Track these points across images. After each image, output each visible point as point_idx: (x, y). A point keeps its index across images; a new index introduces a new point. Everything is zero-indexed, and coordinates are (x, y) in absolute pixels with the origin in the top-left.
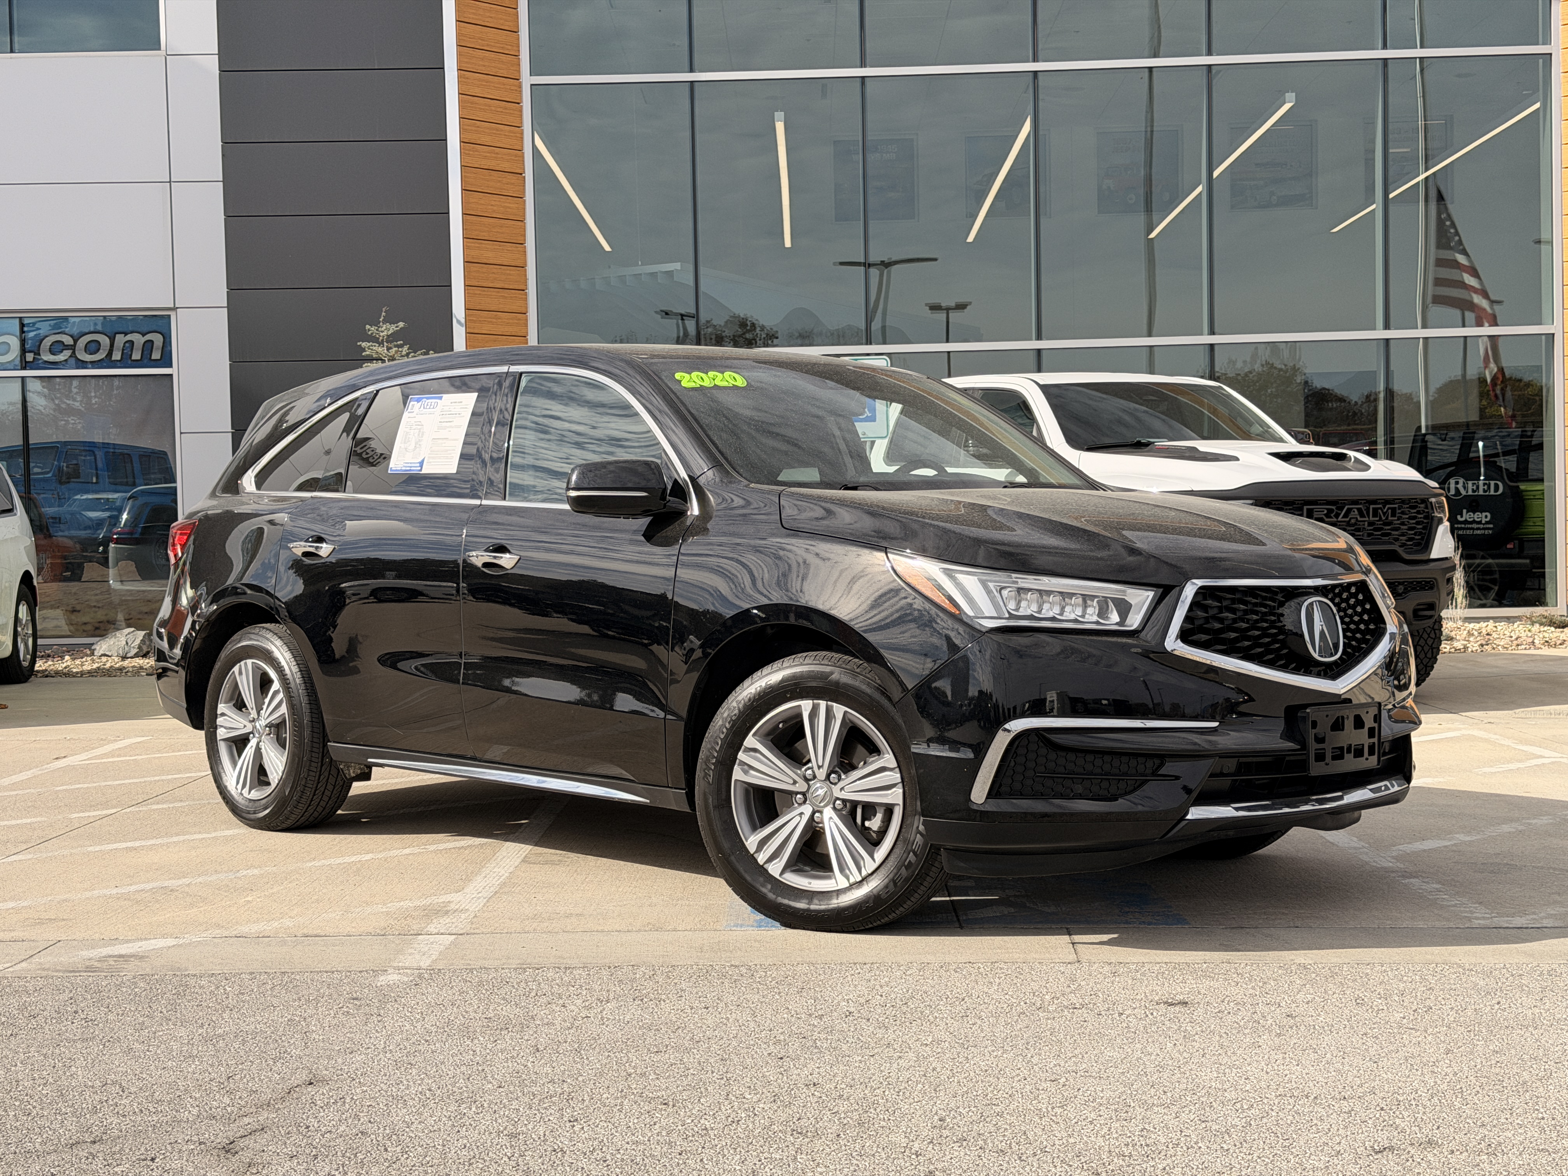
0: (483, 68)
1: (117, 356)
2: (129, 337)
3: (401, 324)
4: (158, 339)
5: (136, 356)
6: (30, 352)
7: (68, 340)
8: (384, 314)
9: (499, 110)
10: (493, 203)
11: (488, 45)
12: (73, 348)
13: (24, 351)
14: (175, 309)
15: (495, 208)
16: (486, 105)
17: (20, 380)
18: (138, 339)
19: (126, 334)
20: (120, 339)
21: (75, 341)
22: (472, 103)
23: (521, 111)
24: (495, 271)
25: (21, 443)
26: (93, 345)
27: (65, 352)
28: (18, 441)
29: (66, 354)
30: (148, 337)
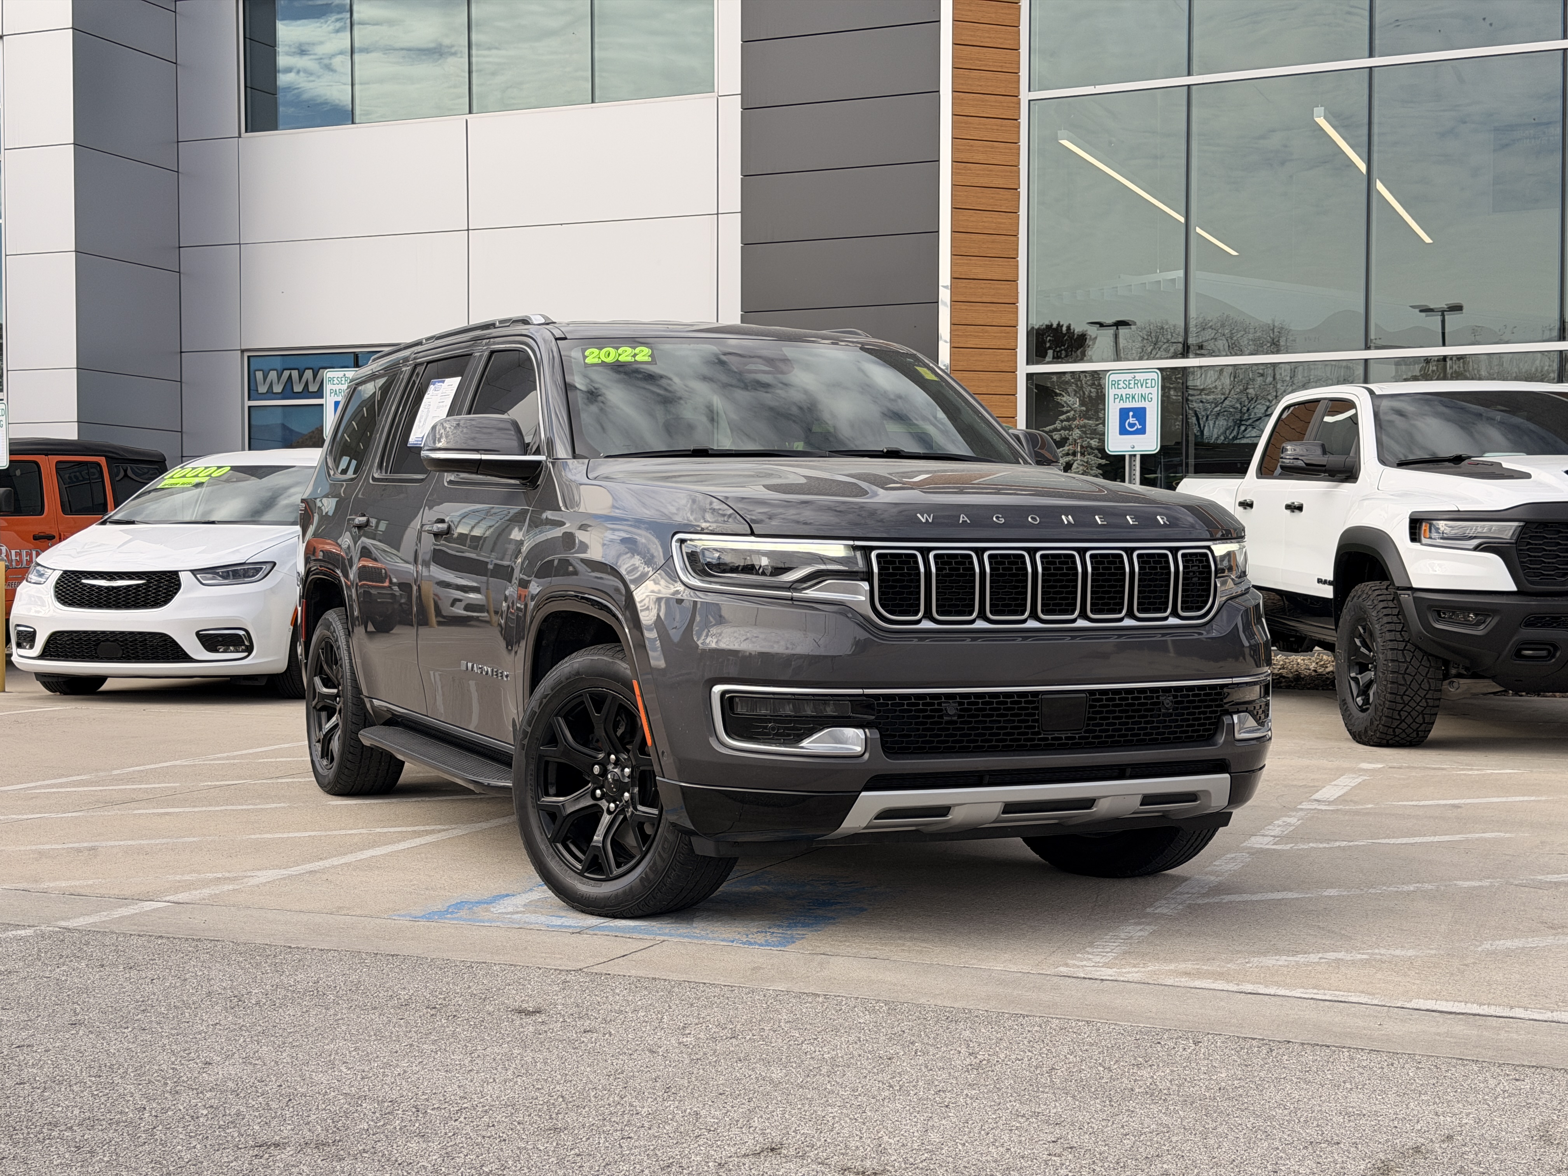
0: (979, 88)
9: (995, 127)
10: (985, 219)
11: (986, 65)
15: (986, 224)
16: (980, 124)
22: (966, 123)
23: (1019, 127)
24: (983, 286)
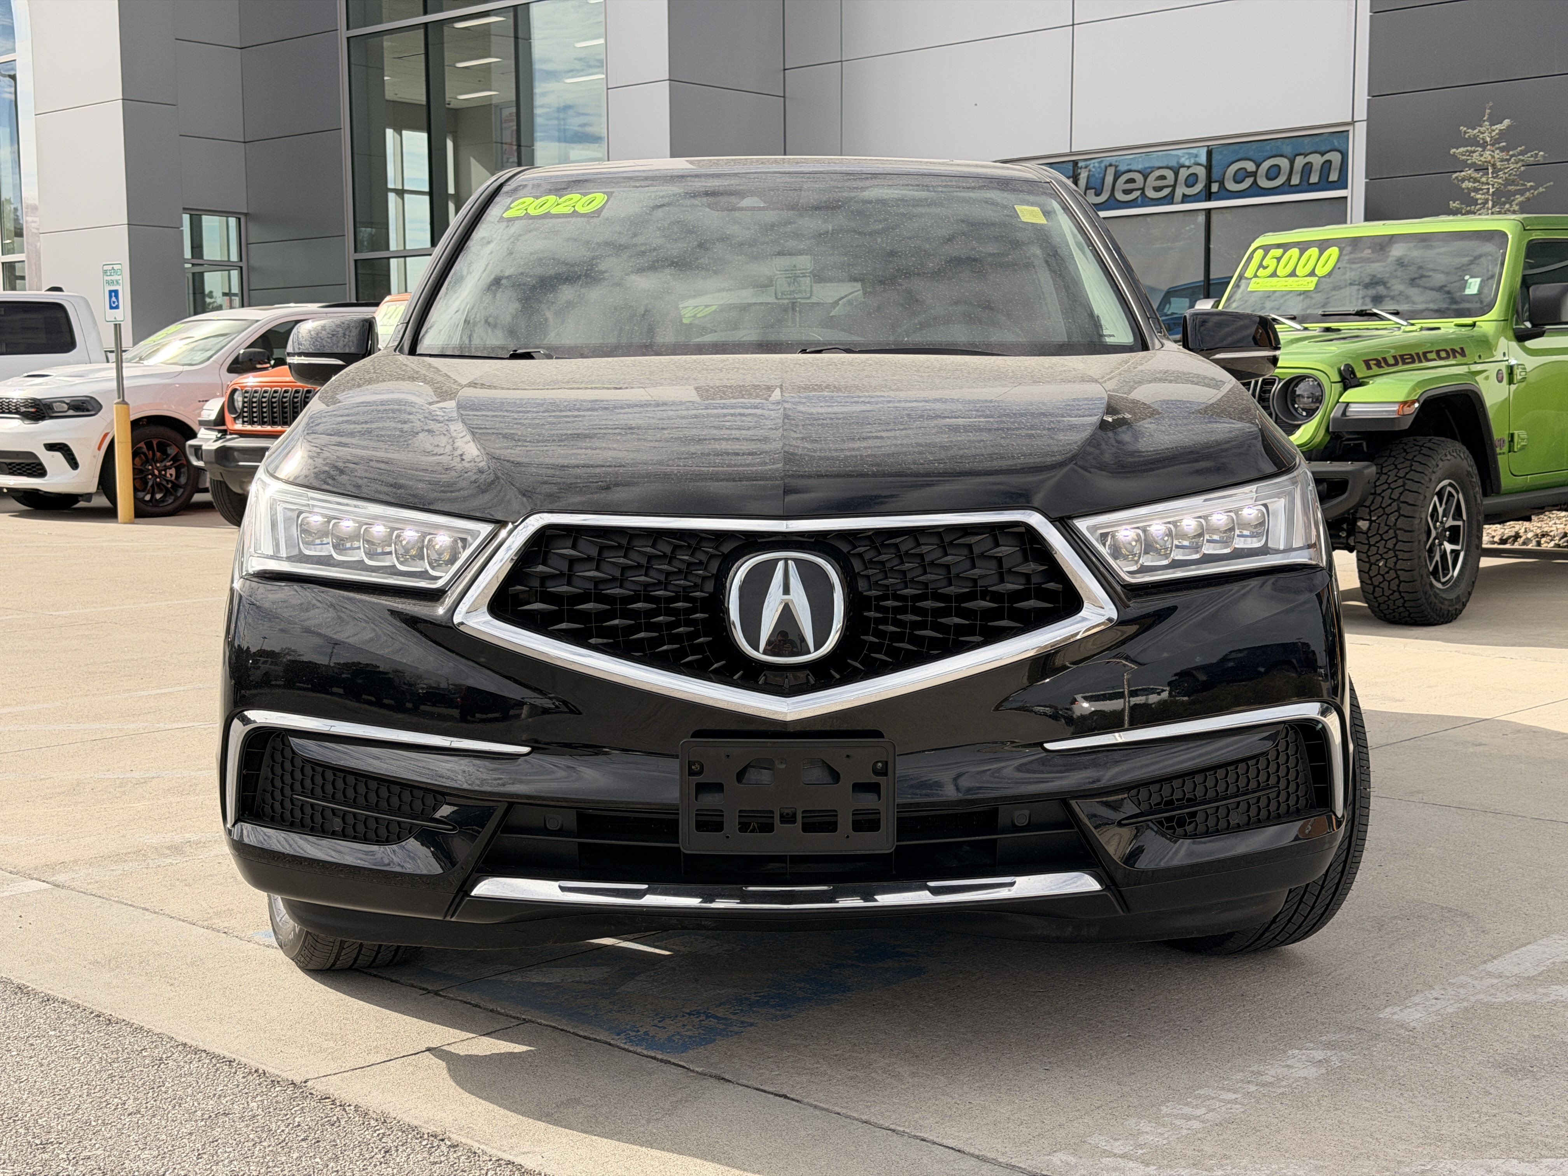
1: (1295, 180)
2: (1309, 159)
3: (1507, 122)
4: (1335, 157)
5: (1314, 179)
6: (1216, 182)
7: (1250, 166)
8: (1488, 111)
12: (1254, 174)
13: (1209, 181)
14: (1353, 123)
17: (1204, 213)
18: (1317, 160)
19: (1306, 155)
20: (1300, 161)
21: (1258, 166)
25: (1202, 278)
26: (1275, 169)
27: (1247, 179)
28: (1201, 277)
29: (1248, 182)
30: (1327, 157)
